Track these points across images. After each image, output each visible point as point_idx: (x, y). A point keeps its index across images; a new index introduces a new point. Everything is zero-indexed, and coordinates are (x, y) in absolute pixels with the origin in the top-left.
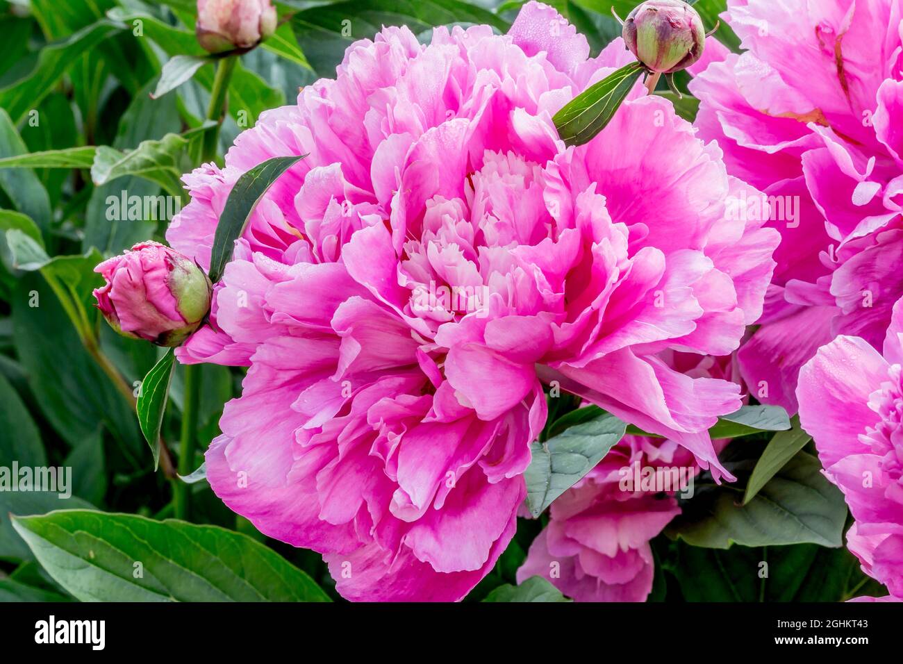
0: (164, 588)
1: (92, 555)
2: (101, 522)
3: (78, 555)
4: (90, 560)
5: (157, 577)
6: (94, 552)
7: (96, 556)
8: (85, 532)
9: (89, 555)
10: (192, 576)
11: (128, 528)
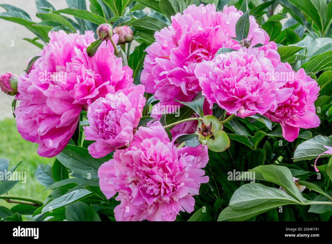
0: (90, 165)
1: (71, 155)
2: (73, 148)
3: (68, 155)
4: (70, 156)
5: (89, 162)
6: (72, 155)
7: (72, 156)
8: (70, 150)
9: (70, 155)
10: (98, 163)
11: (81, 150)
